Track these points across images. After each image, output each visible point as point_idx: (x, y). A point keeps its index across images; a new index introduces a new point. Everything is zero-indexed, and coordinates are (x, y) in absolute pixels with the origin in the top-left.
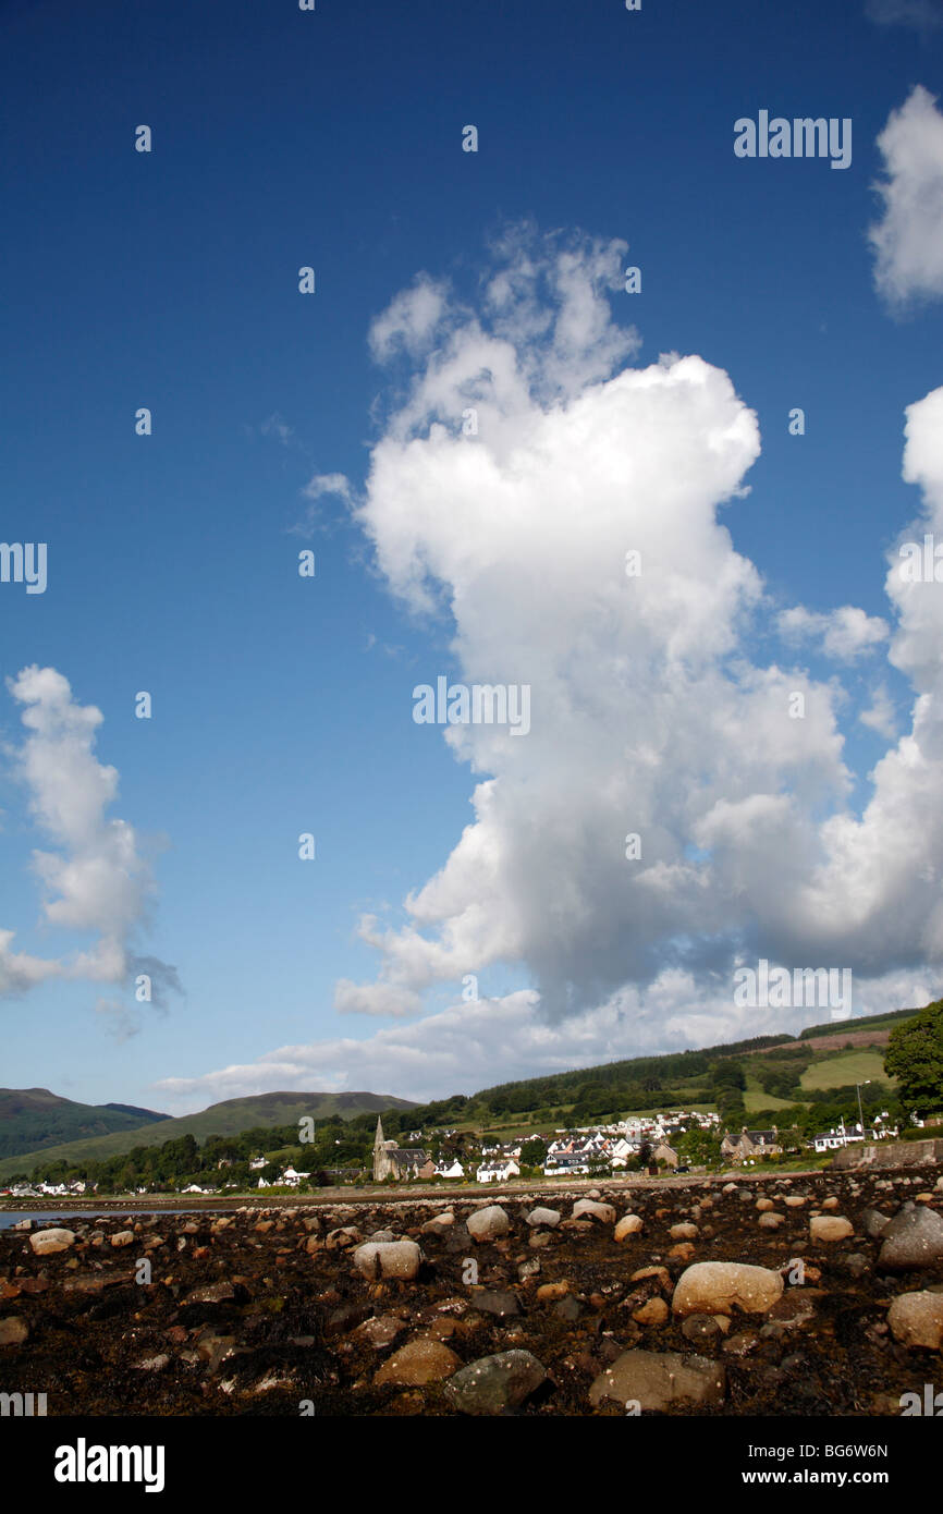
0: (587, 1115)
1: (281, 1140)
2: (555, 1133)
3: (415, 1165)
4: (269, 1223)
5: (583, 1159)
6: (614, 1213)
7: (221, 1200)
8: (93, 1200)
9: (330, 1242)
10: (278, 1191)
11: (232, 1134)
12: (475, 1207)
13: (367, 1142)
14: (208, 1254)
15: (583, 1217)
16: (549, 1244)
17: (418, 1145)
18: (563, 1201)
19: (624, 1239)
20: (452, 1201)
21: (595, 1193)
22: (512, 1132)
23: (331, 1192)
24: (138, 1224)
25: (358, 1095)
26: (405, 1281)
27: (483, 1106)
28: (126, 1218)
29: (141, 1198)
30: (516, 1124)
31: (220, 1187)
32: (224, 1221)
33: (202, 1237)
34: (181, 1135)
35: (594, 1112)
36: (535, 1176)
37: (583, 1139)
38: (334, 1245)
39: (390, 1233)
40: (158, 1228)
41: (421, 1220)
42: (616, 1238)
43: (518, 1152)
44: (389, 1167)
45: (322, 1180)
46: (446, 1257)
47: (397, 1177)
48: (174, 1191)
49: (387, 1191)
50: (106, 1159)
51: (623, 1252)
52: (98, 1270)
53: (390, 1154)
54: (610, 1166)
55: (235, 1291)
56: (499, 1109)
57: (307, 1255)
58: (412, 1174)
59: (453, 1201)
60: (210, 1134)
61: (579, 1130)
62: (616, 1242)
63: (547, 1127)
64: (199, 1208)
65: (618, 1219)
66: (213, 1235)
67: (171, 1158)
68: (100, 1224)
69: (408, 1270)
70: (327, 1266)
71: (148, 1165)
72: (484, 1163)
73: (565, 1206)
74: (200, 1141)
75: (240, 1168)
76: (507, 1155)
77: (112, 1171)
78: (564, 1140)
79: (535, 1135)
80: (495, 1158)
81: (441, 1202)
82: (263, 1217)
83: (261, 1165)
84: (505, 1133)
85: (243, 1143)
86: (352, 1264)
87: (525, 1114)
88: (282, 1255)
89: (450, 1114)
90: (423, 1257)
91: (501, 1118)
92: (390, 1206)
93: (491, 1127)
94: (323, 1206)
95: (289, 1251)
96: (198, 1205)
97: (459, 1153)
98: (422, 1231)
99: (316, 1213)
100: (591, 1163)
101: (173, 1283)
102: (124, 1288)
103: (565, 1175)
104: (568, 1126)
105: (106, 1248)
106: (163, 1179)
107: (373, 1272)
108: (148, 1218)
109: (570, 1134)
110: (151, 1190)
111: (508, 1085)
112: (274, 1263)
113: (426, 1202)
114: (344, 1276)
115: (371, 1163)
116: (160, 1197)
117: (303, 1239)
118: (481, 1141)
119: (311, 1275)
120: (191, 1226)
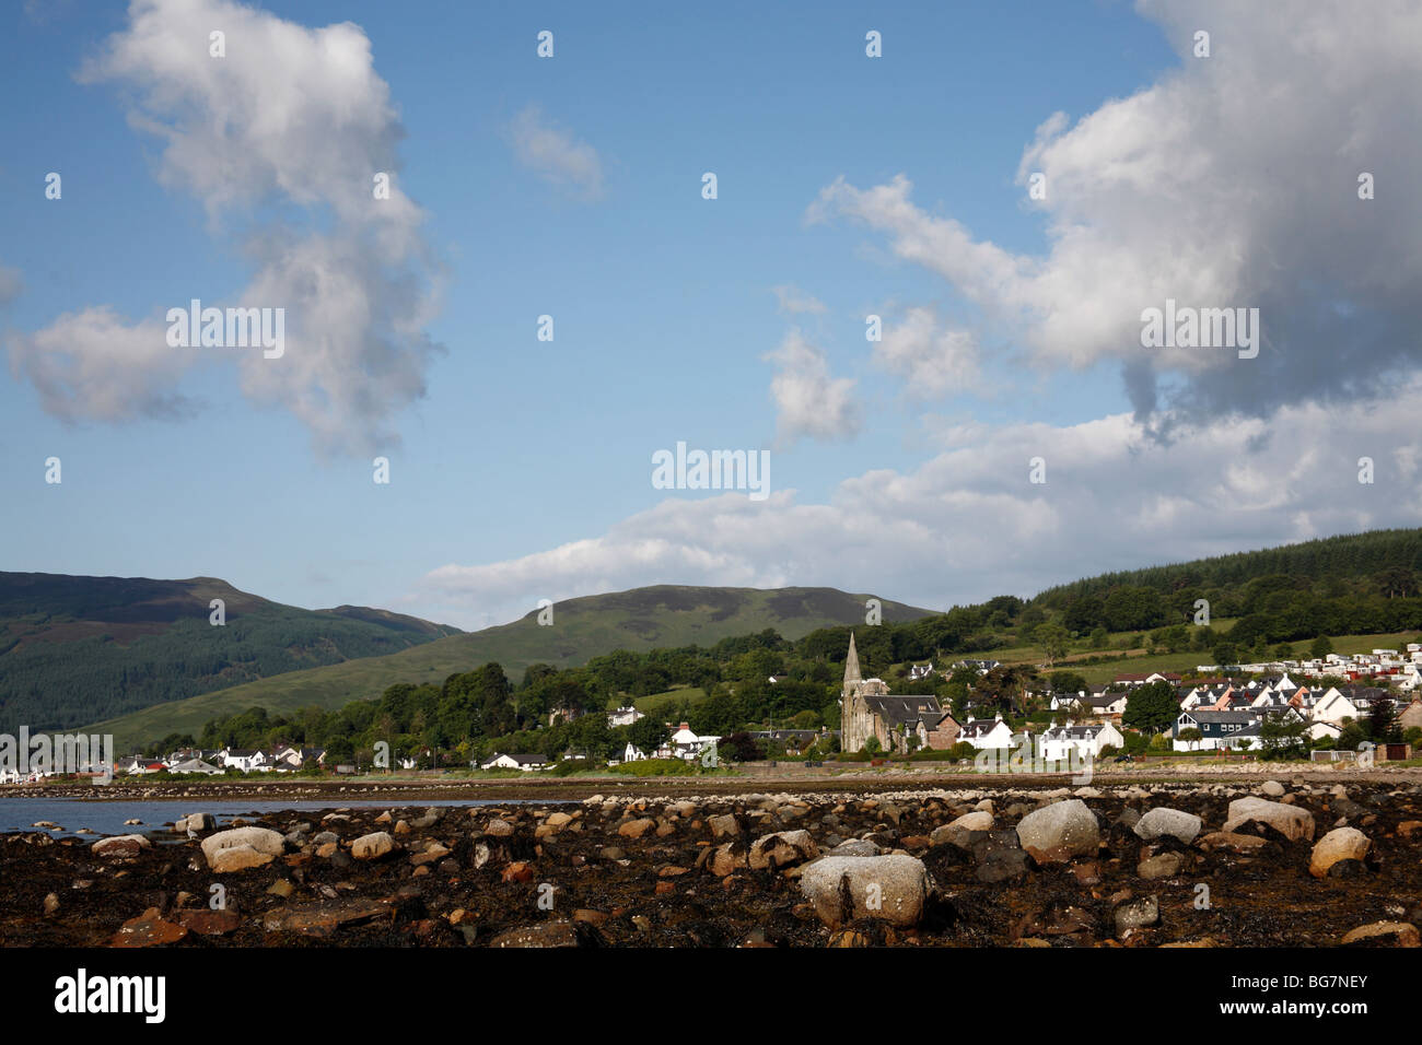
0: (1262, 638)
1: (665, 674)
2: (1197, 673)
3: (921, 724)
4: (645, 822)
5: (1251, 723)
6: (1311, 824)
7: (556, 784)
8: (318, 781)
9: (756, 857)
10: (662, 768)
11: (576, 663)
12: (1035, 804)
13: (829, 681)
14: (530, 876)
15: (1248, 827)
16: (1177, 875)
17: (927, 688)
18: (1209, 799)
19: (1330, 873)
20: (990, 794)
21: (1273, 787)
22: (1110, 668)
23: (759, 772)
24: (400, 822)
25: (811, 594)
26: (897, 929)
27: (1054, 618)
28: (380, 812)
29: (405, 779)
30: (1118, 653)
31: (552, 758)
32: (559, 818)
33: (520, 843)
34: (477, 665)
35: (1277, 634)
36: (1155, 752)
37: (1252, 685)
38: (765, 862)
39: (872, 845)
40: (438, 829)
41: (929, 824)
42: (1312, 869)
43: (1120, 706)
44: (870, 727)
45: (741, 749)
46: (976, 890)
47: (885, 746)
48: (466, 765)
49: (866, 773)
50: (341, 706)
51: (1328, 895)
52: (327, 898)
53: (873, 704)
54: (1307, 739)
55: (579, 934)
56: (1085, 623)
57: (714, 879)
58: (914, 741)
59: (993, 793)
60: (533, 663)
61: (1246, 668)
62: (1312, 876)
63: (1180, 659)
64: (515, 796)
65: (1317, 837)
66: (540, 841)
67: (460, 706)
68: (332, 825)
69: (904, 908)
70: (751, 900)
71: (419, 719)
72: (1053, 726)
73: (1214, 809)
74: (514, 675)
75: (589, 724)
76: (1099, 710)
77: (352, 728)
78: (1213, 687)
79: (1156, 676)
80: (1076, 715)
81: (969, 795)
82: (631, 812)
83: (628, 720)
84: (1097, 669)
85: (595, 679)
86: (797, 896)
87: (1136, 634)
88: (669, 878)
89: (988, 631)
90: (932, 885)
91: (1089, 640)
92: (872, 800)
93: (1069, 658)
94: (744, 797)
95: (679, 871)
96: (512, 791)
97: (1005, 705)
98: (931, 842)
99: (733, 808)
100: (1266, 731)
101: (465, 920)
102: (374, 928)
103: (1214, 752)
104: (1222, 658)
105: (342, 862)
106: (446, 744)
107: (837, 909)
108: (421, 812)
109: (1227, 675)
110: (425, 764)
111: (1104, 578)
112: (653, 892)
113: (940, 793)
114: (784, 915)
115: (837, 719)
116: (441, 777)
117: (707, 850)
118: (1048, 683)
119: (722, 912)
120: (499, 826)
